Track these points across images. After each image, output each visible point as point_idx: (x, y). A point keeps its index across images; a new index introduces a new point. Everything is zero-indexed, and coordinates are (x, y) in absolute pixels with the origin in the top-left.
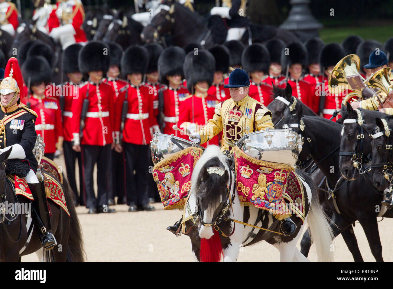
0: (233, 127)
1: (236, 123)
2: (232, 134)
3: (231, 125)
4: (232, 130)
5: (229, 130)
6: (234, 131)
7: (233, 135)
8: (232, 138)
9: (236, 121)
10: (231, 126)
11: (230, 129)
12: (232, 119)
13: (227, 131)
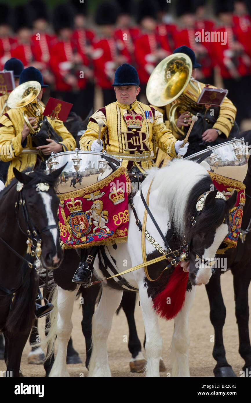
0: (137, 134)
1: (139, 129)
2: (136, 143)
3: (134, 132)
4: (136, 138)
5: (131, 139)
6: (139, 139)
7: (138, 144)
8: (136, 148)
9: (138, 127)
10: (134, 134)
11: (133, 137)
12: (133, 126)
13: (129, 141)
